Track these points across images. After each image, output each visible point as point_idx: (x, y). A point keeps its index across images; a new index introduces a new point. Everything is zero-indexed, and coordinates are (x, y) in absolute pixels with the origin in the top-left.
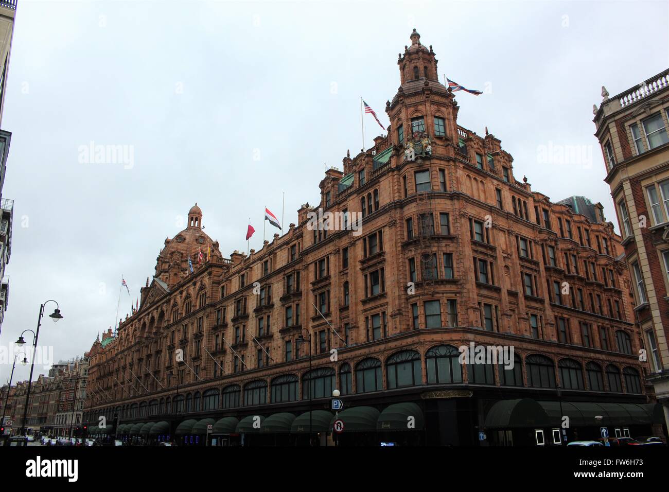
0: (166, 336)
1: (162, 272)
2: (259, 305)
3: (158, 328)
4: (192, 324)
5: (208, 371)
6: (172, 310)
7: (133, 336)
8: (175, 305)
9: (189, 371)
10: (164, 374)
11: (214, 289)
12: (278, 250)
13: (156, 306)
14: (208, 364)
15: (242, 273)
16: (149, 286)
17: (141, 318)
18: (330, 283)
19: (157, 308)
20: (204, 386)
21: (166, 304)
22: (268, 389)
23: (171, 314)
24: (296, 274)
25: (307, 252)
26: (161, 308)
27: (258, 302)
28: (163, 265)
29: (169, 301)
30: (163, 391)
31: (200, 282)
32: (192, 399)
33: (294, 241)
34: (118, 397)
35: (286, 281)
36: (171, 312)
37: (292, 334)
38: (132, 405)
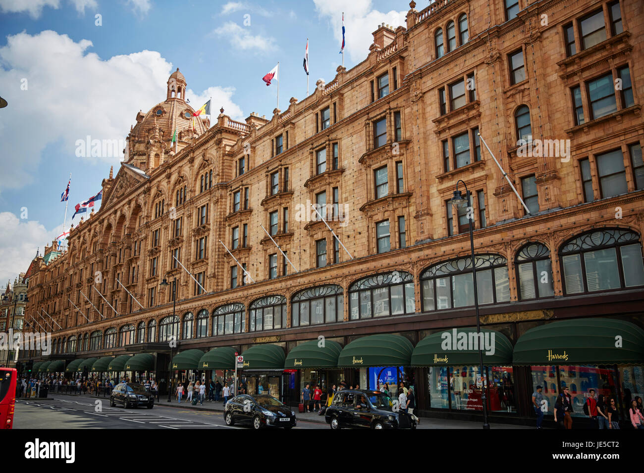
0: (146, 238)
1: (134, 155)
2: (315, 173)
3: (131, 229)
4: (190, 216)
5: (220, 280)
6: (153, 202)
7: (91, 245)
8: (159, 193)
9: (186, 282)
10: (142, 289)
11: (225, 164)
12: (346, 90)
13: (127, 200)
14: (220, 270)
15: (277, 133)
16: (114, 177)
17: (103, 220)
18: (479, 115)
19: (129, 202)
20: (214, 300)
21: (143, 196)
22: (344, 299)
23: (152, 207)
24: (392, 114)
25: (421, 74)
26: (136, 201)
27: (314, 170)
28: (137, 145)
29: (149, 189)
30: (142, 311)
31: (177, 174)
32: (207, 318)
33: (383, 66)
34: (71, 322)
35: (371, 129)
36: (152, 205)
37: (391, 208)
38: (92, 334)
